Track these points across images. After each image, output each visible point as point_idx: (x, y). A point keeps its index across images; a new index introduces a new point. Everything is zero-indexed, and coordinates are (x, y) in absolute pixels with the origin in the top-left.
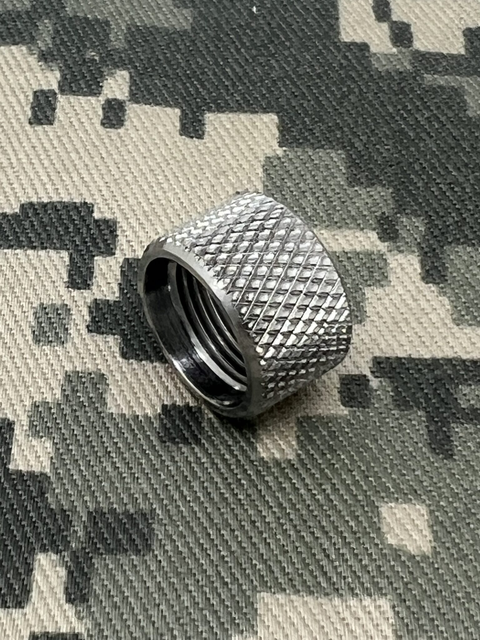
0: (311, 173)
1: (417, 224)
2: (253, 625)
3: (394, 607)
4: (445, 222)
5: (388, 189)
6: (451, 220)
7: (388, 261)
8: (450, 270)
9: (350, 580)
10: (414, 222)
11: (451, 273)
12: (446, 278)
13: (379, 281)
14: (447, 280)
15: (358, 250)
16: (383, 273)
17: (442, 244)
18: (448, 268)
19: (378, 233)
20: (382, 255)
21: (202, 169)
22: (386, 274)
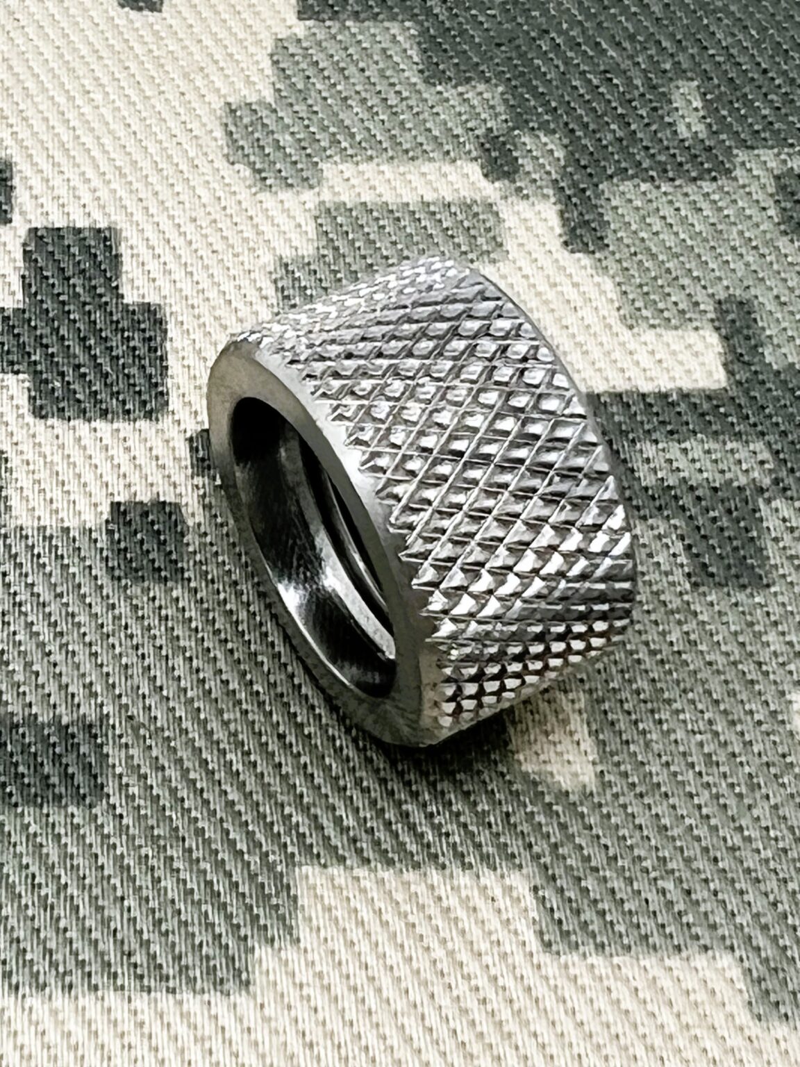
0: (357, 65)
1: (550, 147)
2: (291, 927)
3: (535, 889)
4: (600, 140)
5: (496, 86)
6: (610, 137)
7: (501, 215)
8: (612, 226)
9: (457, 839)
10: (546, 144)
11: (615, 231)
12: (606, 241)
13: (488, 252)
14: (608, 246)
15: (448, 199)
16: (494, 238)
17: (595, 180)
18: (608, 223)
19: (482, 168)
20: (491, 205)
21: (162, 66)
22: (499, 240)
